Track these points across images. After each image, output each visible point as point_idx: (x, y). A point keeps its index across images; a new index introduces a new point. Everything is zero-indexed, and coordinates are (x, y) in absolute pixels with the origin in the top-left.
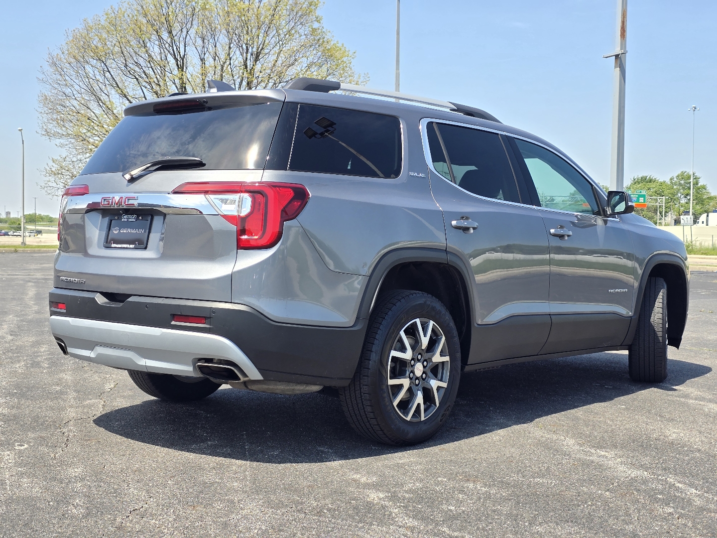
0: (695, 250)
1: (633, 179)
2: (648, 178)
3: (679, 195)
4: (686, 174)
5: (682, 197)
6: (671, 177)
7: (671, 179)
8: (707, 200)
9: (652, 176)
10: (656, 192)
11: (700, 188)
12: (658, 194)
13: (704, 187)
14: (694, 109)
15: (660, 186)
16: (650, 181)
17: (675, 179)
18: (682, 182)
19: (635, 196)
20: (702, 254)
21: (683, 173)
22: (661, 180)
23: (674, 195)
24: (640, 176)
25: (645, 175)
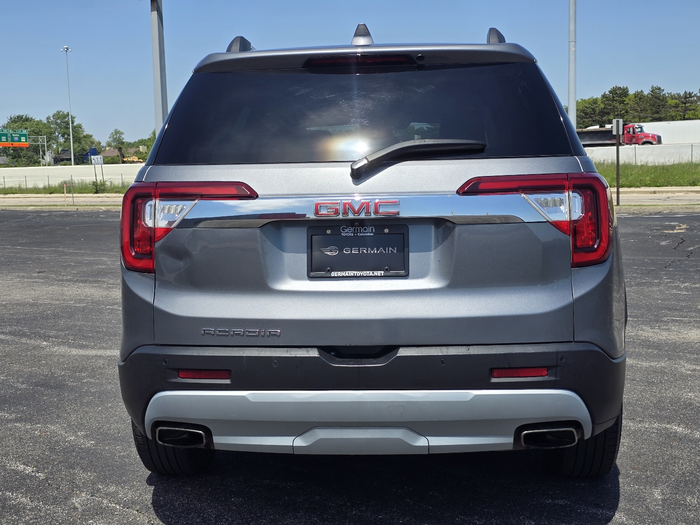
0: (107, 189)
1: (9, 118)
2: (24, 117)
3: (57, 134)
4: (61, 113)
5: (60, 136)
6: (47, 116)
7: (48, 118)
8: (84, 139)
9: (29, 115)
10: (33, 131)
11: (76, 127)
12: (35, 133)
13: (80, 126)
14: (66, 49)
15: (37, 125)
16: (27, 120)
17: (52, 119)
18: (59, 121)
19: (16, 135)
20: (116, 192)
21: (59, 112)
22: (37, 119)
23: (52, 134)
24: (17, 114)
25: (21, 114)
